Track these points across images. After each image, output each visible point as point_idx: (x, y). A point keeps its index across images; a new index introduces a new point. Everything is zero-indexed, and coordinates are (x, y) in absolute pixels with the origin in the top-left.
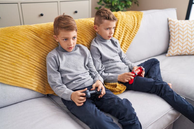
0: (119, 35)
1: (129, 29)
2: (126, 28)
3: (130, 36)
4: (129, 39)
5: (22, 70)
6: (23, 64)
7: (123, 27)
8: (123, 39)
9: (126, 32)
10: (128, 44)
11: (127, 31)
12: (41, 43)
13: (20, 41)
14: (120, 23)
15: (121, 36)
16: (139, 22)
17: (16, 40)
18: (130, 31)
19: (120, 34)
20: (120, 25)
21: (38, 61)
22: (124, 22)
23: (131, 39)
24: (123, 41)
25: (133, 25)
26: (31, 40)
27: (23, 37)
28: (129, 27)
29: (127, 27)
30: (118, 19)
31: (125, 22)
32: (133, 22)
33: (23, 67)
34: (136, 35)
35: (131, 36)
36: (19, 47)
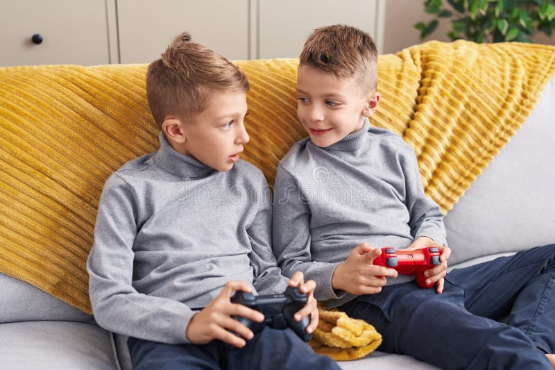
0: (431, 132)
1: (480, 111)
2: (467, 106)
3: (479, 142)
4: (474, 155)
5: (15, 214)
6: (21, 196)
7: (452, 102)
8: (449, 150)
9: (464, 121)
10: (467, 173)
11: (469, 119)
12: (104, 131)
13: (26, 115)
14: (441, 86)
15: (439, 138)
16: (534, 88)
17: (14, 109)
18: (484, 122)
19: (437, 130)
20: (442, 93)
21: (80, 193)
22: (462, 83)
23: (485, 153)
24: (444, 158)
25: (503, 99)
26: (64, 117)
27: (38, 102)
28: (479, 104)
29: (473, 105)
30: (437, 69)
31: (467, 82)
32: (503, 85)
33: (17, 204)
34: (509, 139)
35: (486, 142)
36: (16, 134)
